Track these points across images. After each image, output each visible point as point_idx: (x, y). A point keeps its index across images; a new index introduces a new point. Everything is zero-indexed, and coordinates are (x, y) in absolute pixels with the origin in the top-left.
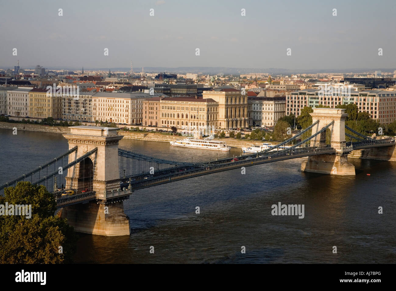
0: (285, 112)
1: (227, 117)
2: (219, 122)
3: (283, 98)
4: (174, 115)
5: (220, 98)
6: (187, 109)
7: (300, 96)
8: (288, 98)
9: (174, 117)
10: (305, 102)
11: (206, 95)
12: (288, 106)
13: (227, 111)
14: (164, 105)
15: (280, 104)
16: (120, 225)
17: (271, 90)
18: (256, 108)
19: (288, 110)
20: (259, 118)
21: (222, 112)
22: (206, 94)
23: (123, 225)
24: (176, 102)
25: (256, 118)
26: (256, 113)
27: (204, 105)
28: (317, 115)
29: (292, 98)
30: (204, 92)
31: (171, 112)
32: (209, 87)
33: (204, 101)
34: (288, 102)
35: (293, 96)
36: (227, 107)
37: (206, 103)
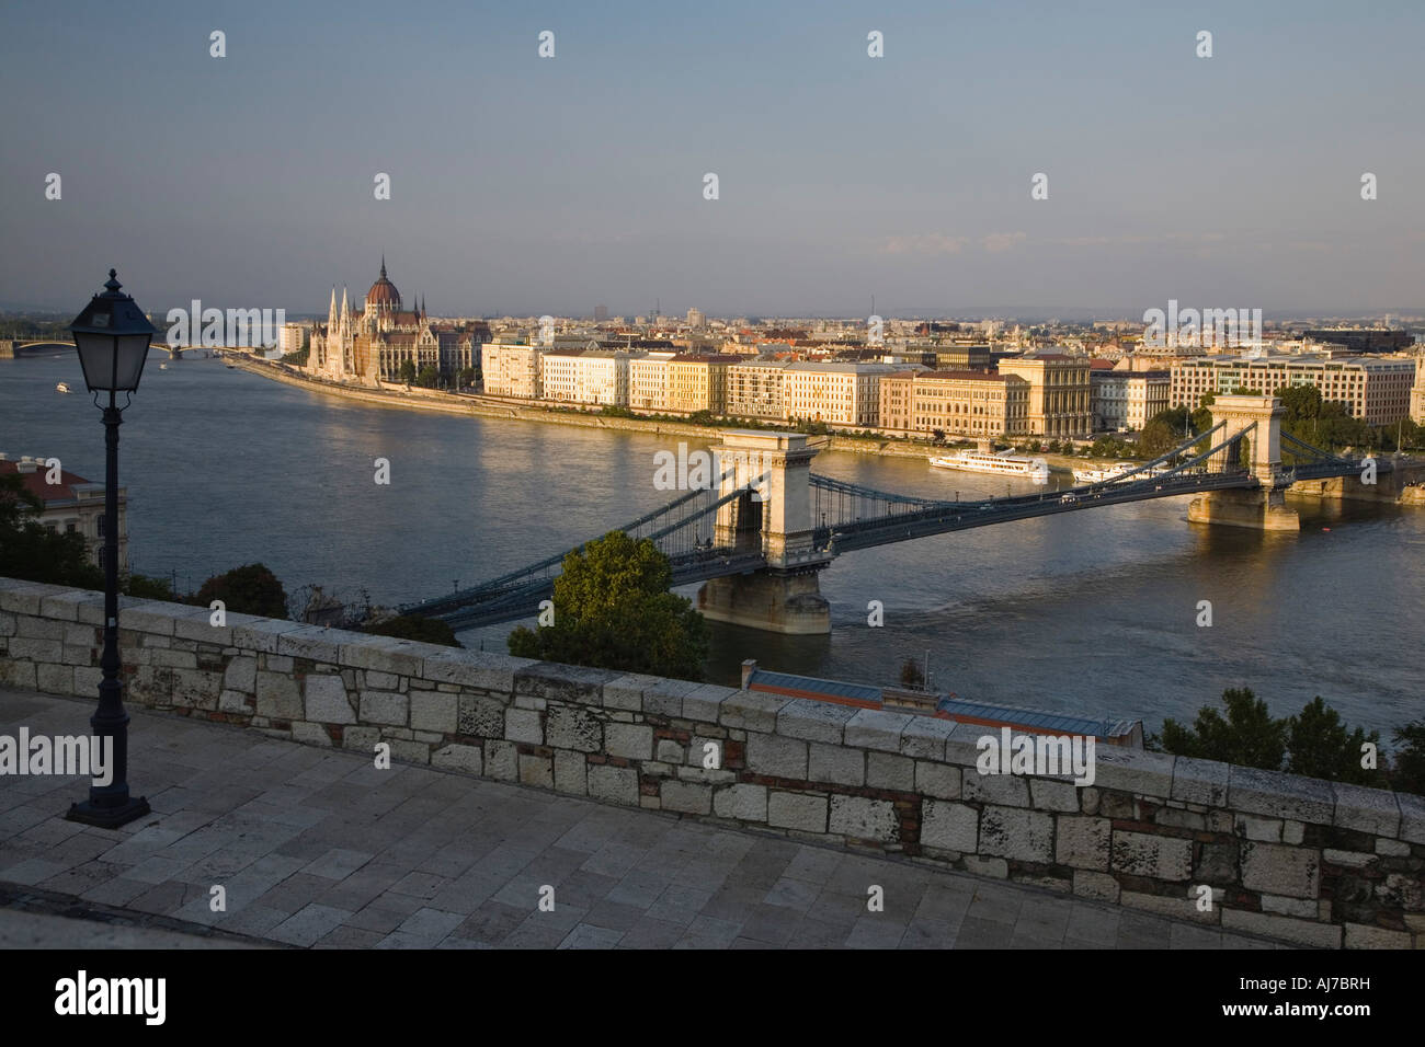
0: (1167, 401)
1: (1046, 410)
2: (1031, 421)
3: (1166, 374)
4: (940, 406)
5: (1033, 374)
6: (967, 394)
7: (1201, 370)
8: (1176, 373)
9: (940, 410)
10: (1212, 382)
11: (1005, 367)
12: (1175, 389)
13: (1048, 399)
14: (921, 388)
15: (1159, 385)
16: (810, 615)
17: (1144, 357)
18: (1108, 394)
19: (1175, 396)
20: (1114, 414)
21: (1036, 401)
22: (1004, 365)
23: (816, 616)
24: (944, 381)
25: (1108, 414)
26: (1108, 404)
27: (1000, 388)
28: (1221, 409)
29: (1182, 373)
30: (1002, 361)
31: (935, 400)
32: (1017, 350)
33: (1001, 378)
34: (1176, 381)
35: (1187, 370)
36: (1047, 390)
37: (1004, 384)
